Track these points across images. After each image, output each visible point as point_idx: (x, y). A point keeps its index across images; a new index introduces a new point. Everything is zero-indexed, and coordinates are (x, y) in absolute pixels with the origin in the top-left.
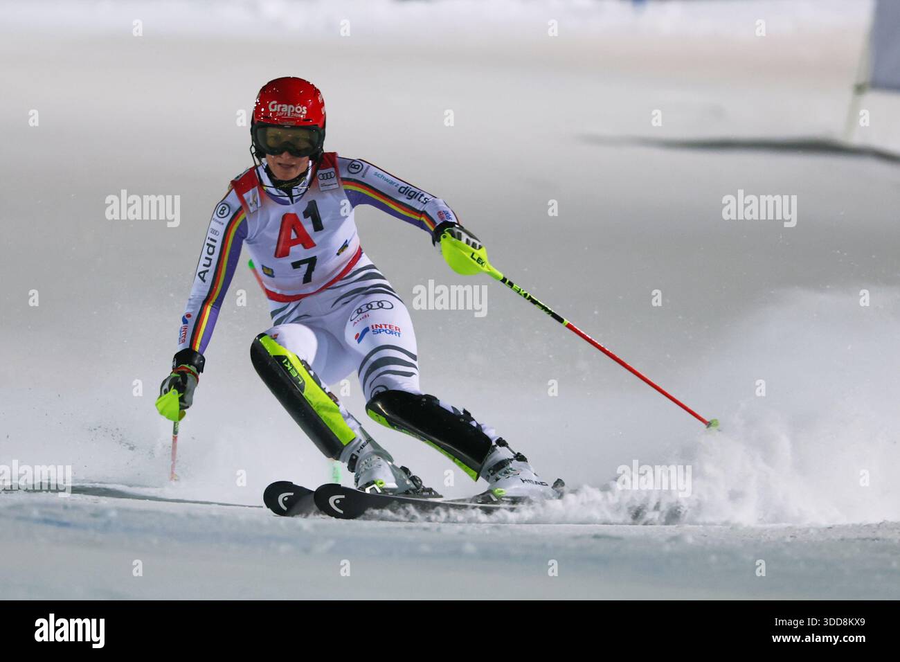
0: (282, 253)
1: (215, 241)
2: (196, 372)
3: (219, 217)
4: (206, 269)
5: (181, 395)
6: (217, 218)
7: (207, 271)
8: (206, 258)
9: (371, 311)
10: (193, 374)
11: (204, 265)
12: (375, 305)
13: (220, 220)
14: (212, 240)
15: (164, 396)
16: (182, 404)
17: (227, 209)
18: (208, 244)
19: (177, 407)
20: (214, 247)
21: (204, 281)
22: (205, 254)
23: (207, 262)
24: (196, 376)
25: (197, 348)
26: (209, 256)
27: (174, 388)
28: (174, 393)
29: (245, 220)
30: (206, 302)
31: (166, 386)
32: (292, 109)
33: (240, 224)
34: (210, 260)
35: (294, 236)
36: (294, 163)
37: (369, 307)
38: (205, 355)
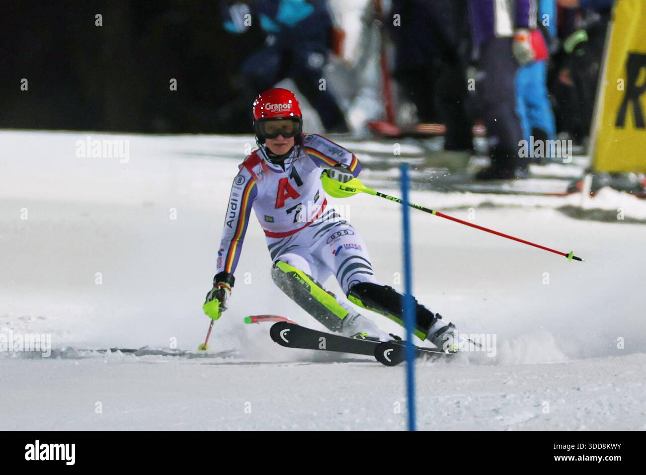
0: (280, 205)
1: (237, 201)
2: (229, 287)
3: (238, 185)
4: (231, 219)
5: (220, 303)
6: (237, 185)
7: (233, 220)
8: (232, 212)
9: (341, 236)
10: (228, 288)
11: (230, 217)
12: (343, 233)
13: (239, 186)
14: (234, 200)
15: (209, 303)
16: (221, 308)
17: (243, 179)
18: (231, 203)
19: (218, 311)
20: (236, 204)
21: (231, 227)
22: (230, 210)
23: (232, 215)
24: (230, 290)
25: (229, 271)
26: (233, 211)
27: (216, 298)
28: (216, 301)
29: (255, 185)
30: (233, 240)
31: (210, 296)
32: (281, 106)
33: (252, 188)
34: (234, 213)
35: (286, 192)
36: (285, 142)
37: (339, 234)
38: (235, 275)
